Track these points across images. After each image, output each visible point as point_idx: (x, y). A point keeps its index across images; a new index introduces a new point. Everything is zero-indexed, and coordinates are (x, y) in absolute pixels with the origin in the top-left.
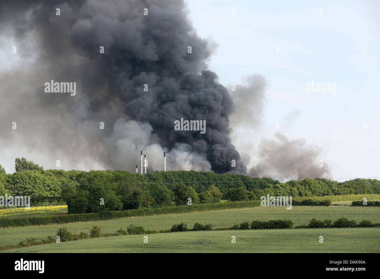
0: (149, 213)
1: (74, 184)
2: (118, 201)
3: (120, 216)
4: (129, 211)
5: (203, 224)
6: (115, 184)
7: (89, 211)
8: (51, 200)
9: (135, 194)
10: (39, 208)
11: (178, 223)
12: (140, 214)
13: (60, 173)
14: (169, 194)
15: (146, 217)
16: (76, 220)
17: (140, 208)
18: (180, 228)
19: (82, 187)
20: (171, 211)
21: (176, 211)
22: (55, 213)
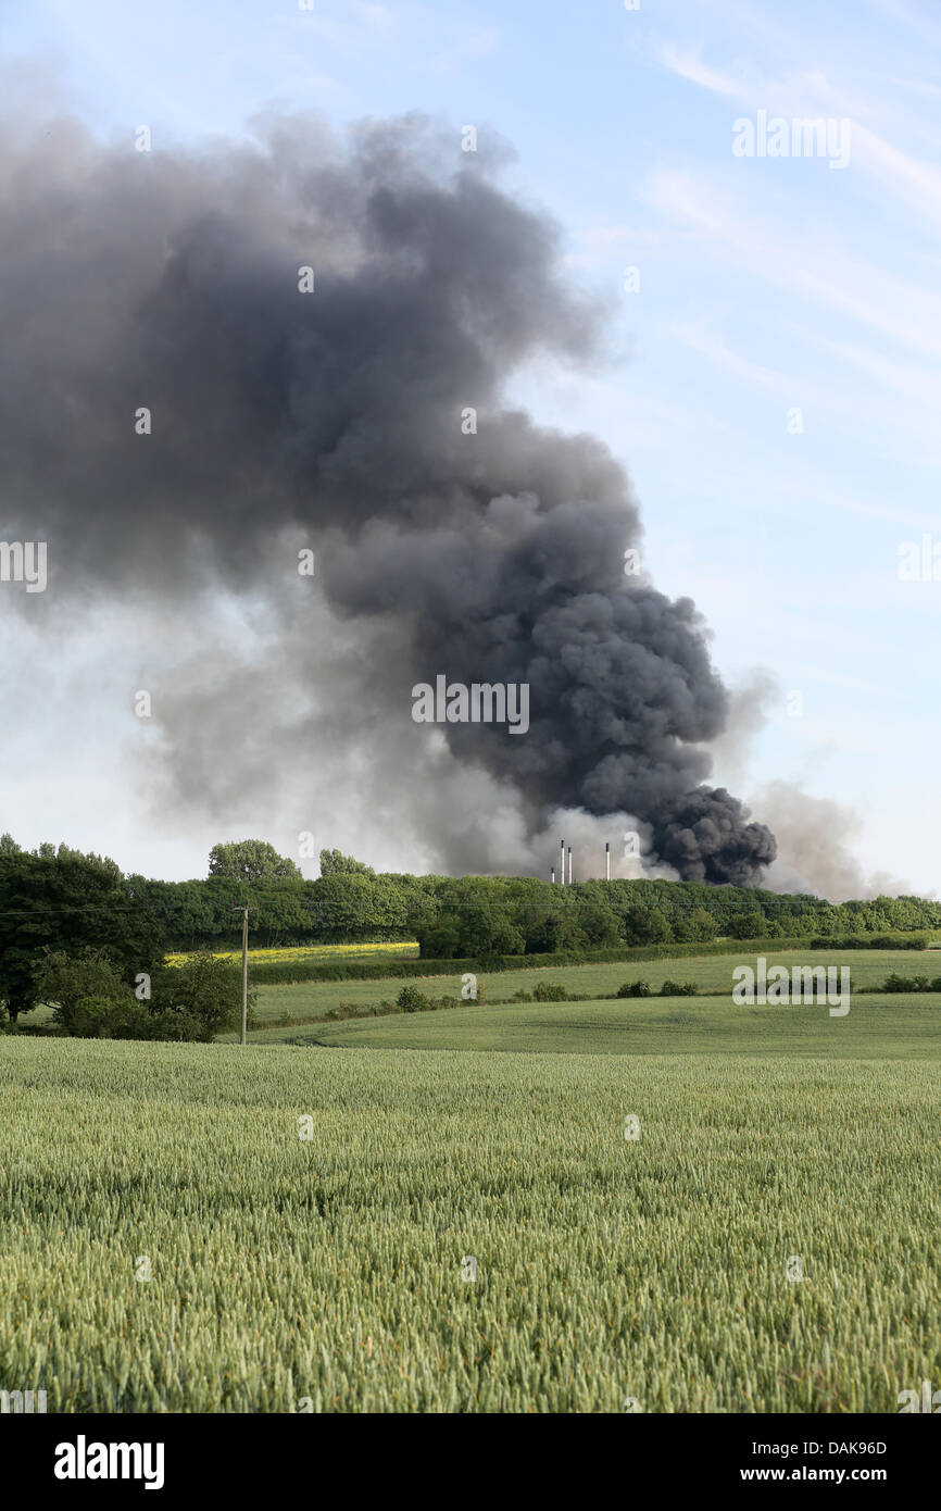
0: (576, 961)
1: (432, 901)
2: (516, 937)
3: (520, 966)
4: (537, 957)
5: (681, 984)
6: (511, 904)
7: (460, 954)
8: (388, 932)
9: (550, 923)
10: (366, 947)
11: (632, 981)
12: (558, 962)
13: (405, 881)
14: (615, 924)
15: (571, 969)
16: (435, 971)
17: (559, 952)
18: (635, 991)
19: (447, 909)
20: (619, 958)
21: (628, 957)
22: (396, 956)
